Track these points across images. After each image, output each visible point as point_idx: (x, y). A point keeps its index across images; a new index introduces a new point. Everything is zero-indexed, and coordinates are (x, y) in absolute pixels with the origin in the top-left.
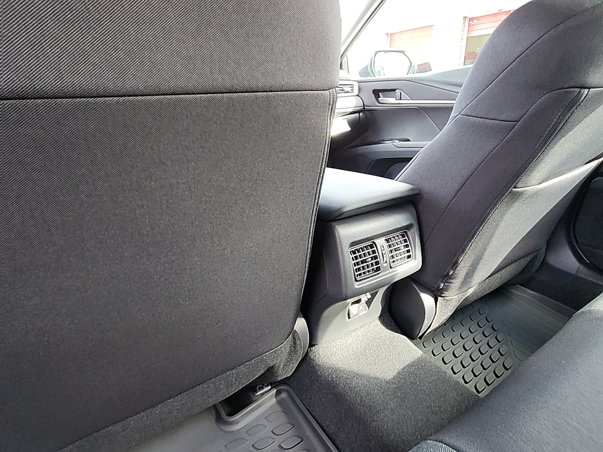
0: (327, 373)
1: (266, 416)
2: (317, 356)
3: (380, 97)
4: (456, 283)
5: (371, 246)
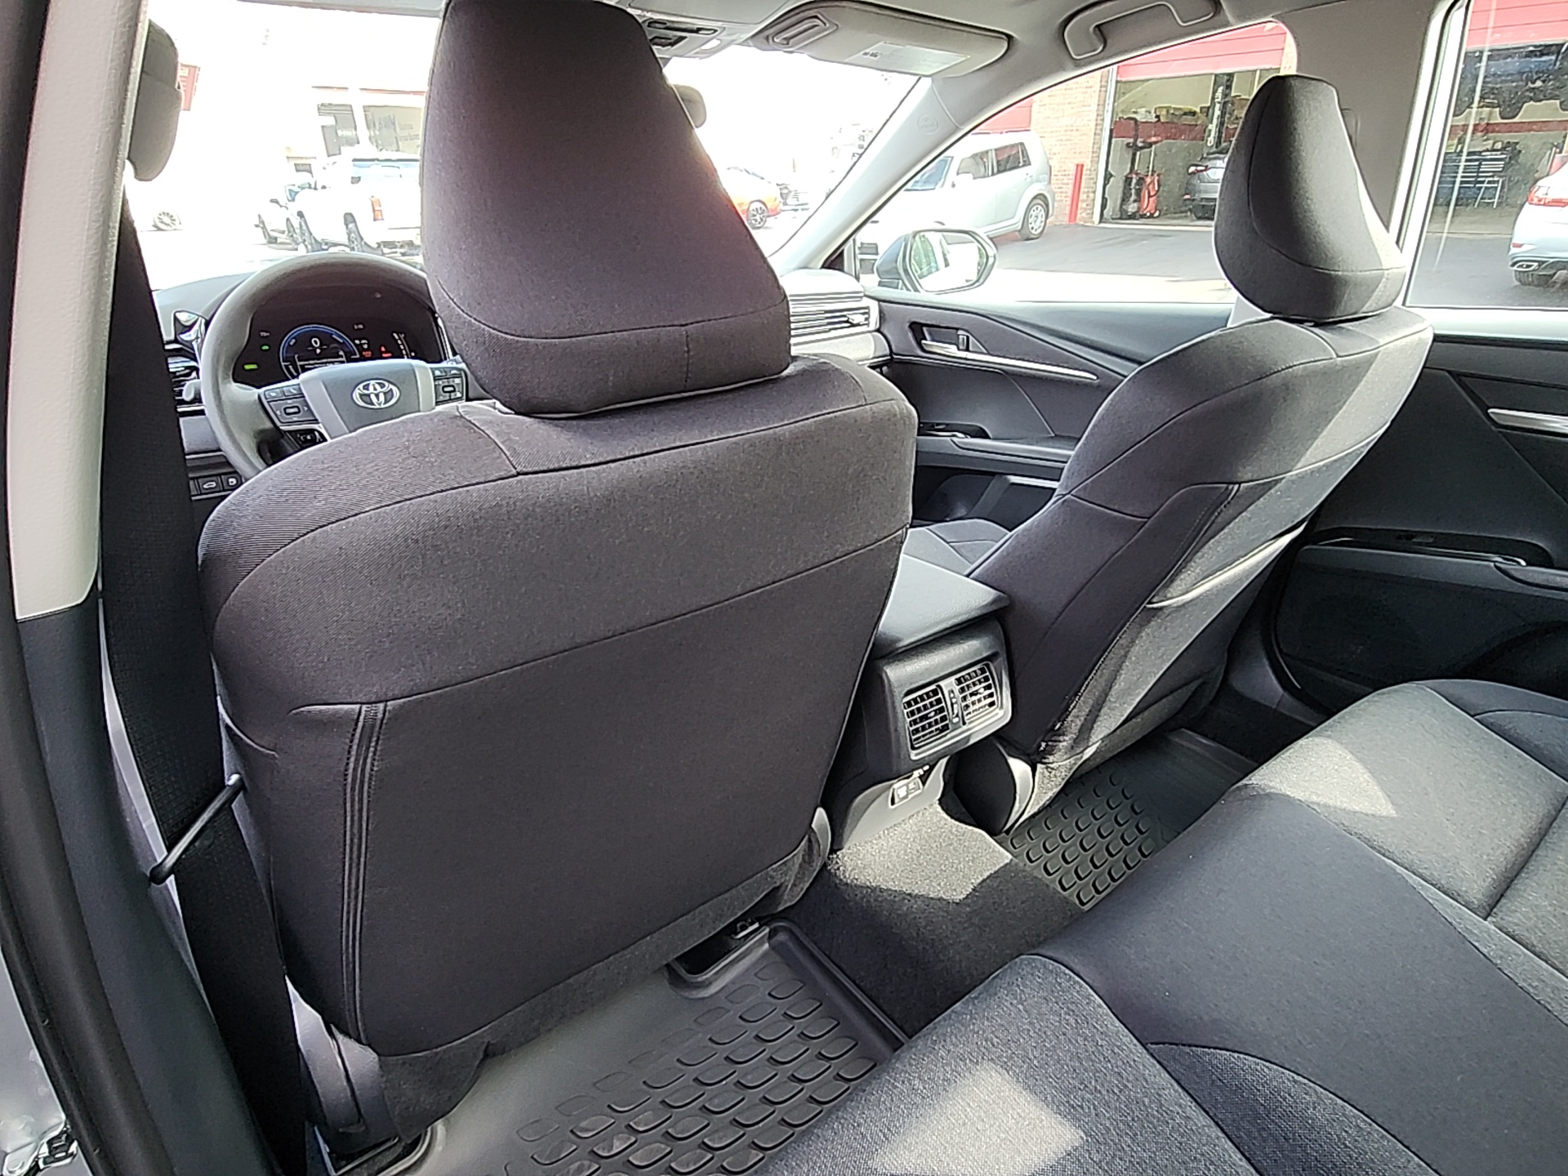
0: (859, 895)
1: (756, 970)
2: (841, 868)
3: (925, 339)
4: (1065, 742)
5: (935, 692)
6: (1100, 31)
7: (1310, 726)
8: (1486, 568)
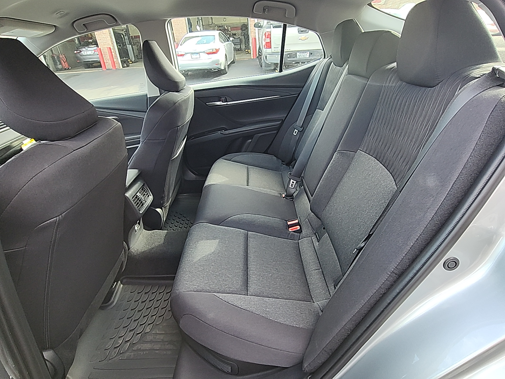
4: (165, 199)
5: (136, 197)
6: (85, 26)
7: (204, 180)
8: (218, 134)
